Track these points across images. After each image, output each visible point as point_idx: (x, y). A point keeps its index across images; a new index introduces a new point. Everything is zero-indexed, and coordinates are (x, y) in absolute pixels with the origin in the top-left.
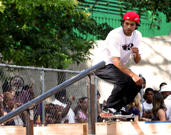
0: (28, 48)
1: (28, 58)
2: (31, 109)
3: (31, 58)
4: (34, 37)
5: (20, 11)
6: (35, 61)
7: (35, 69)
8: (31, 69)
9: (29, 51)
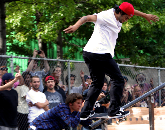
0: (148, 54)
1: (148, 61)
2: (152, 96)
3: (150, 61)
4: (153, 47)
5: (143, 29)
6: (153, 63)
7: (154, 69)
8: (151, 69)
9: (149, 57)
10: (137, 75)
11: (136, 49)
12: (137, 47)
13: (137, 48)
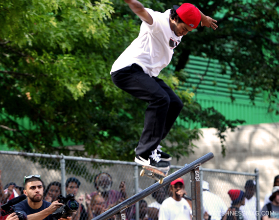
0: (117, 139)
1: (117, 151)
2: (123, 212)
3: (120, 151)
4: (125, 126)
5: (107, 93)
6: (126, 155)
7: (127, 165)
8: (122, 164)
9: (118, 143)
10: (97, 176)
11: (94, 129)
12: (97, 126)
13: (98, 128)
